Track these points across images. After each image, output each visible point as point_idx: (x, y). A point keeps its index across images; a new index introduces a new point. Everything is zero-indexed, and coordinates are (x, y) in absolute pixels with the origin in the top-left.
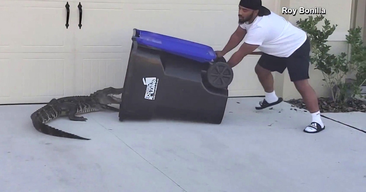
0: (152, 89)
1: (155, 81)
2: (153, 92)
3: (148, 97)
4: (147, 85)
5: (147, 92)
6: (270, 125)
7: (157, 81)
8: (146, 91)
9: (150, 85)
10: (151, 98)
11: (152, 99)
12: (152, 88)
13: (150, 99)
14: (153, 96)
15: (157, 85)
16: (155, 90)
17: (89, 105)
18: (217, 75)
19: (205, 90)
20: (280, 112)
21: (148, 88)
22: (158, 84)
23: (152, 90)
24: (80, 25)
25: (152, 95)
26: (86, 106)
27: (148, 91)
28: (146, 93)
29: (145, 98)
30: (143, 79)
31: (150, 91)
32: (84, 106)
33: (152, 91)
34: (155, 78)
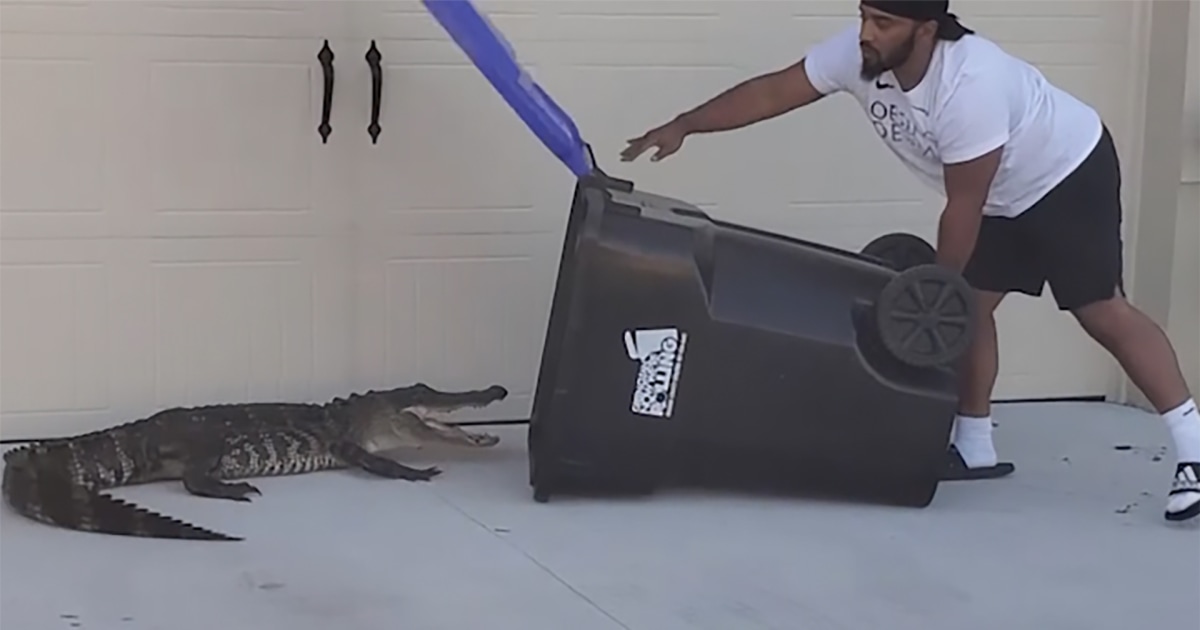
0: (663, 374)
1: (670, 341)
2: (665, 387)
3: (647, 405)
4: (643, 358)
5: (640, 387)
6: (1123, 508)
7: (679, 344)
8: (636, 384)
9: (652, 357)
10: (657, 410)
11: (661, 414)
12: (660, 369)
13: (652, 412)
14: (664, 404)
15: (680, 358)
16: (671, 381)
17: (313, 442)
18: (913, 316)
19: (871, 378)
20: (1157, 459)
21: (647, 373)
22: (684, 355)
23: (660, 378)
24: (375, 130)
25: (660, 398)
26: (296, 444)
27: (645, 383)
28: (638, 392)
29: (634, 409)
30: (628, 335)
31: (652, 384)
32: (289, 445)
33: (661, 383)
34: (674, 333)
